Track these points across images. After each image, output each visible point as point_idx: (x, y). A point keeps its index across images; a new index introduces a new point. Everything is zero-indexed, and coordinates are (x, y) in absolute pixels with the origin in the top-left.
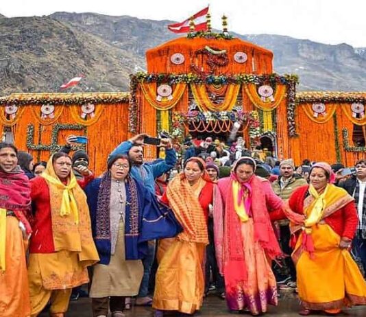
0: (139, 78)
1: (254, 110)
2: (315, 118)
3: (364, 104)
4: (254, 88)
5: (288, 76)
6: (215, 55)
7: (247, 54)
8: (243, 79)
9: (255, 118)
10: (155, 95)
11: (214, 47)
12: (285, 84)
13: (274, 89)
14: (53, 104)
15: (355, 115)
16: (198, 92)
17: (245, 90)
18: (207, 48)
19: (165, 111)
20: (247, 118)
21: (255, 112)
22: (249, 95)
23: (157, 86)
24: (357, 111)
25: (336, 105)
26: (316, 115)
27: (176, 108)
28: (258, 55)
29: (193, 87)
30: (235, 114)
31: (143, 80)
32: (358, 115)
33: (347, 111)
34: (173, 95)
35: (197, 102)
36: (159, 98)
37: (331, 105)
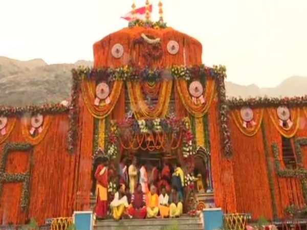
0: (80, 74)
1: (186, 116)
2: (244, 128)
3: (288, 108)
4: (185, 85)
5: (217, 67)
6: (151, 44)
7: (178, 42)
8: (174, 72)
9: (187, 127)
10: (94, 97)
11: (150, 35)
12: (213, 78)
13: (204, 86)
14: (6, 115)
15: (281, 124)
16: (134, 93)
17: (177, 88)
18: (143, 36)
19: (102, 120)
20: (180, 128)
21: (187, 119)
22: (181, 95)
23: (96, 85)
24: (284, 118)
25: (262, 111)
26: (245, 125)
27: (113, 116)
28: (188, 45)
29: (129, 85)
30: (168, 122)
31: (83, 75)
32: (285, 124)
33: (274, 118)
34: (111, 96)
35: (133, 108)
36: (97, 102)
37: (257, 110)
